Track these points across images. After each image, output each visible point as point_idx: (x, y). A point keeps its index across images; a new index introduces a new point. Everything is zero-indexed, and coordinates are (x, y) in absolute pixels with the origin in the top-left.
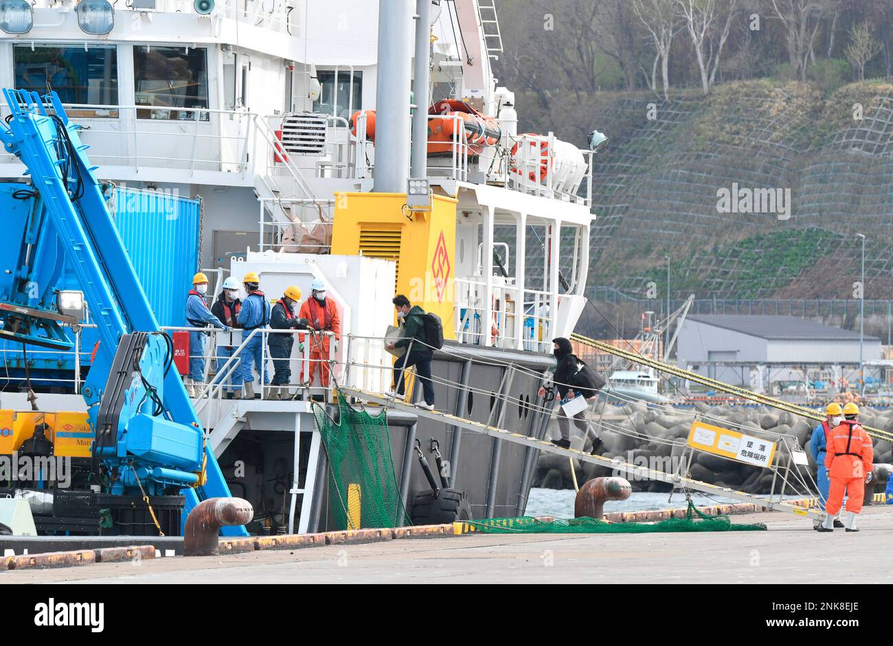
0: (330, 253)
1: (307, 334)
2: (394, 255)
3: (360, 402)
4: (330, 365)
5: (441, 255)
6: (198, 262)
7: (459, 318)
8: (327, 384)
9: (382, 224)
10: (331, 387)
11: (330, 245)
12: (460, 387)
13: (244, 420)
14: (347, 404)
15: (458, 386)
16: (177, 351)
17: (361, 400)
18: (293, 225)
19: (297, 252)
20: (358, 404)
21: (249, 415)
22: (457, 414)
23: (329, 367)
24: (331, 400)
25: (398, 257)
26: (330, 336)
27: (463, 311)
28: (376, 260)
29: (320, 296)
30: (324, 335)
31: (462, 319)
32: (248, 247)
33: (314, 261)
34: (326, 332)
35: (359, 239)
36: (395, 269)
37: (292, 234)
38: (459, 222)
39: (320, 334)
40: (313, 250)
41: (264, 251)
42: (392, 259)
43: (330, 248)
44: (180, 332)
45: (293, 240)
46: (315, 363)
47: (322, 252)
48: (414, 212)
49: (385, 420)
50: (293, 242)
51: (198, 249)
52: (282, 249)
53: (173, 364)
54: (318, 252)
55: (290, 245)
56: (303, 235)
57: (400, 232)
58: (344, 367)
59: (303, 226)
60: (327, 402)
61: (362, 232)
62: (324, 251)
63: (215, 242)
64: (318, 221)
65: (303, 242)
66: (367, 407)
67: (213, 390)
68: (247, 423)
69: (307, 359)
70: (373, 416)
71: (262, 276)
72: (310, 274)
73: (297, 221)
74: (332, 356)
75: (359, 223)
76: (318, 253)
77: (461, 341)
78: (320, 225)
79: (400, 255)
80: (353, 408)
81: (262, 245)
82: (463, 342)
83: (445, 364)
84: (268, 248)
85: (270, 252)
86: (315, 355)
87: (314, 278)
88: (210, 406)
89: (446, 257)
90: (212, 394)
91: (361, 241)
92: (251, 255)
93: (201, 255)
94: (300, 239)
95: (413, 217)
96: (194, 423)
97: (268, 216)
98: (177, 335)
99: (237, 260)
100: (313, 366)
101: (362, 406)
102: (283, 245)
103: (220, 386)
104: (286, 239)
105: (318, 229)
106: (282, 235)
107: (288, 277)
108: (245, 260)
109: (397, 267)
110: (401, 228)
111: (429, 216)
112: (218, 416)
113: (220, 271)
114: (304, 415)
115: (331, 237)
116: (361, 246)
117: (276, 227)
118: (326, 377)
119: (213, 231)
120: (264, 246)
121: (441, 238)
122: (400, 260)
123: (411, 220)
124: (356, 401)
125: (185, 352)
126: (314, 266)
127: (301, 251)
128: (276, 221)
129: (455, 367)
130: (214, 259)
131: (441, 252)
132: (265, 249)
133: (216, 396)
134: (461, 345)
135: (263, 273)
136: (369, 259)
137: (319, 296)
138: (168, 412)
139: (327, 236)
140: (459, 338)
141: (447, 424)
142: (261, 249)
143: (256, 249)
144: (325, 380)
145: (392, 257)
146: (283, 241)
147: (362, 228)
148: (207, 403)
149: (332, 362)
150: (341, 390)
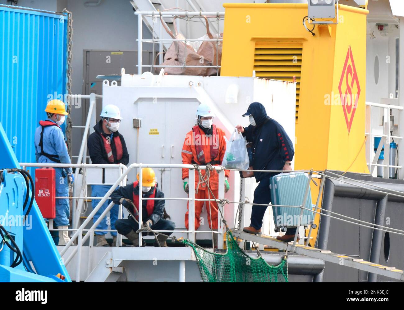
0: (219, 75)
1: (191, 169)
2: (294, 75)
3: (256, 248)
4: (219, 205)
5: (349, 74)
6: (67, 87)
7: (372, 147)
8: (215, 228)
9: (279, 40)
10: (221, 231)
11: (220, 65)
12: (375, 227)
13: (120, 270)
14: (241, 250)
15: (372, 226)
16: (41, 191)
17: (257, 245)
18: (175, 43)
19: (182, 74)
20: (254, 250)
21: (125, 264)
22: (372, 260)
23: (217, 208)
24: (220, 245)
25: (299, 78)
26: (219, 171)
27: (377, 140)
28: (272, 82)
29: (207, 124)
30: (211, 171)
31: (375, 150)
32: (123, 70)
33: (199, 84)
34: (213, 167)
35: (253, 58)
36: (295, 92)
37: (175, 53)
38: (371, 37)
39: (207, 169)
40: (200, 72)
41: (143, 72)
42: (292, 81)
43: (220, 69)
44: (45, 168)
45: (176, 60)
46: (201, 203)
47: (210, 74)
48: (316, 26)
49: (285, 269)
50: (176, 62)
51: (66, 72)
52: (162, 71)
53: (35, 204)
54: (206, 73)
55: (172, 65)
56: (187, 54)
57: (301, 49)
58: (236, 206)
59: (188, 44)
60: (216, 247)
61: (256, 49)
62: (213, 72)
63: (87, 64)
64: (205, 38)
65: (188, 62)
66: (266, 253)
67: (83, 235)
68: (124, 274)
69: (192, 197)
70: (269, 263)
71: (139, 103)
72: (195, 100)
73: (180, 38)
74: (221, 195)
75: (253, 39)
76: (205, 75)
77: (375, 175)
78: (207, 43)
79: (302, 75)
80: (247, 253)
81: (140, 66)
82: (378, 176)
83: (356, 202)
84: (148, 70)
85: (148, 74)
86: (201, 193)
87: (200, 103)
88: (80, 254)
89: (355, 77)
90: (81, 241)
91: (256, 61)
92: (126, 78)
93: (69, 79)
94: (184, 59)
95: (315, 31)
96: (59, 274)
97: (148, 32)
98: (39, 172)
99: (110, 85)
100: (199, 207)
101: (258, 253)
102: (164, 66)
103: (91, 232)
104: (169, 59)
105: (205, 47)
106: (164, 55)
107: (169, 103)
108: (119, 83)
109: (298, 89)
110: (302, 44)
111: (334, 30)
112: (89, 265)
113: (92, 98)
114: (188, 263)
115: (220, 56)
116: (255, 66)
117: (157, 45)
118: (215, 219)
119: (84, 51)
120: (143, 68)
121: (350, 55)
122: (301, 81)
123: (314, 34)
124: (251, 246)
125: (51, 192)
126: (199, 90)
127: (187, 72)
128: (158, 38)
129: (368, 205)
130: (86, 83)
131: (349, 71)
132: (144, 70)
133: (86, 244)
134: (375, 180)
135: (140, 99)
136: (264, 81)
137: (205, 124)
138: (31, 263)
139: (215, 55)
140: (372, 171)
141: (359, 271)
142: (140, 70)
143: (133, 71)
144: (214, 223)
145: (291, 78)
146: (166, 61)
147: (256, 44)
148: (77, 251)
149: (221, 202)
150: (233, 234)
